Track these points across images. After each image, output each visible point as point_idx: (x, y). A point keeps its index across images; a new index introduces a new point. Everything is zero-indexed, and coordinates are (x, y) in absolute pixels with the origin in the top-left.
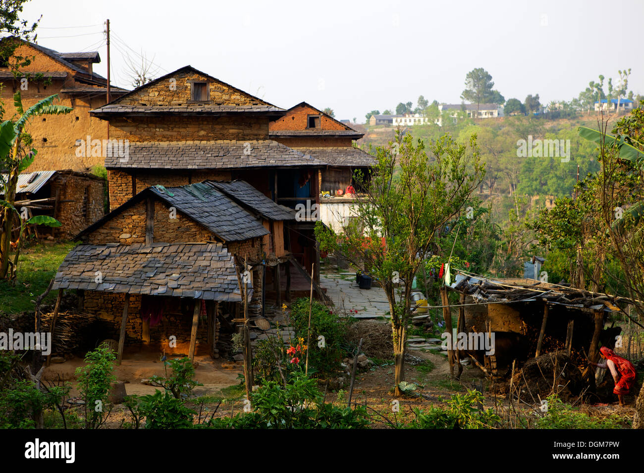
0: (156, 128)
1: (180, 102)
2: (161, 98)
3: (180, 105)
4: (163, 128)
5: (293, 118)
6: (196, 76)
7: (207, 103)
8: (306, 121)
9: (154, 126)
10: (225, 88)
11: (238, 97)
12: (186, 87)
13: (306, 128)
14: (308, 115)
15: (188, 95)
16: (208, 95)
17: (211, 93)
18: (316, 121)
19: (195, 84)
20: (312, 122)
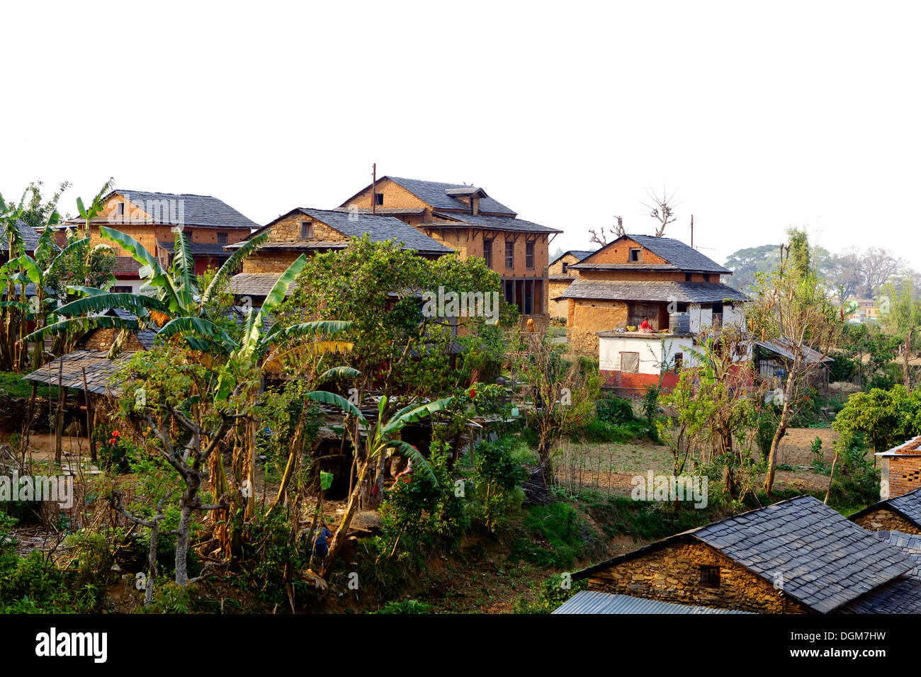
0: (275, 261)
1: (292, 239)
2: (279, 236)
3: (292, 241)
4: (280, 261)
5: (616, 251)
6: (304, 217)
7: (311, 240)
8: (628, 254)
9: (273, 259)
10: (325, 227)
11: (335, 235)
12: (297, 226)
13: (628, 261)
14: (630, 248)
15: (298, 233)
16: (313, 233)
17: (315, 231)
18: (638, 254)
19: (304, 224)
20: (635, 255)
